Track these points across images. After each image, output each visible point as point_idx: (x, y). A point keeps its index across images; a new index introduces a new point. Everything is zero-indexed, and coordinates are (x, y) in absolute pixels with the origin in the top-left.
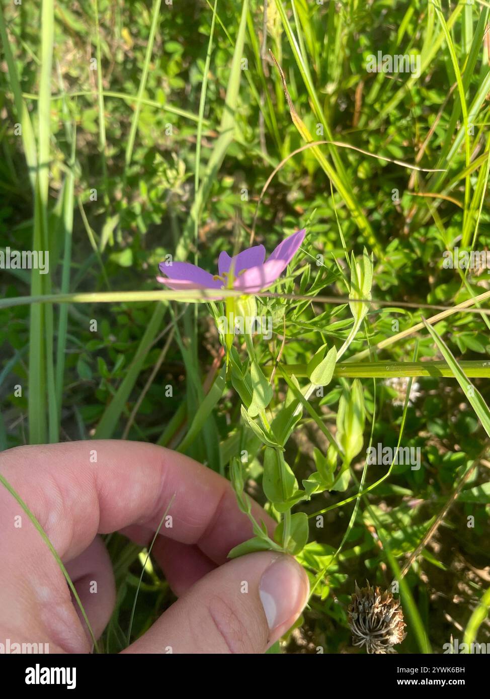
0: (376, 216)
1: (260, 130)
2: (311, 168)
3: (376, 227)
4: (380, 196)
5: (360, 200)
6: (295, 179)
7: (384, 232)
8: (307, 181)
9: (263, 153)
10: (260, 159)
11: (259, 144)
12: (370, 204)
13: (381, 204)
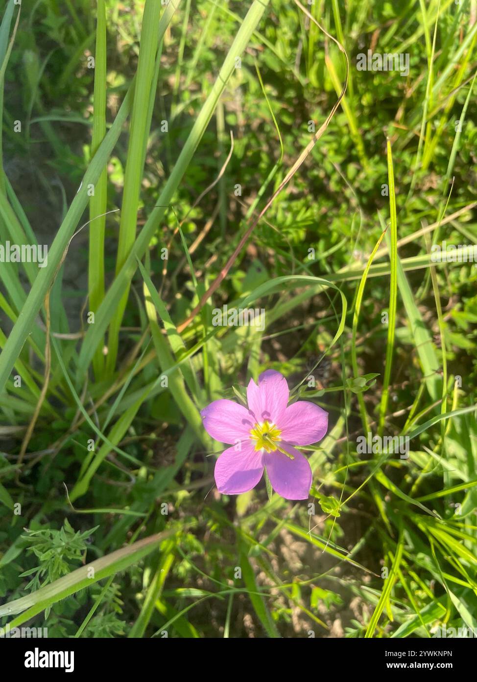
0: (369, 136)
1: (298, 51)
2: (328, 87)
3: (367, 144)
4: (375, 121)
5: (360, 121)
6: (315, 95)
7: (372, 149)
8: (324, 98)
9: (296, 72)
10: (292, 75)
11: (294, 64)
12: (366, 126)
13: (373, 127)
